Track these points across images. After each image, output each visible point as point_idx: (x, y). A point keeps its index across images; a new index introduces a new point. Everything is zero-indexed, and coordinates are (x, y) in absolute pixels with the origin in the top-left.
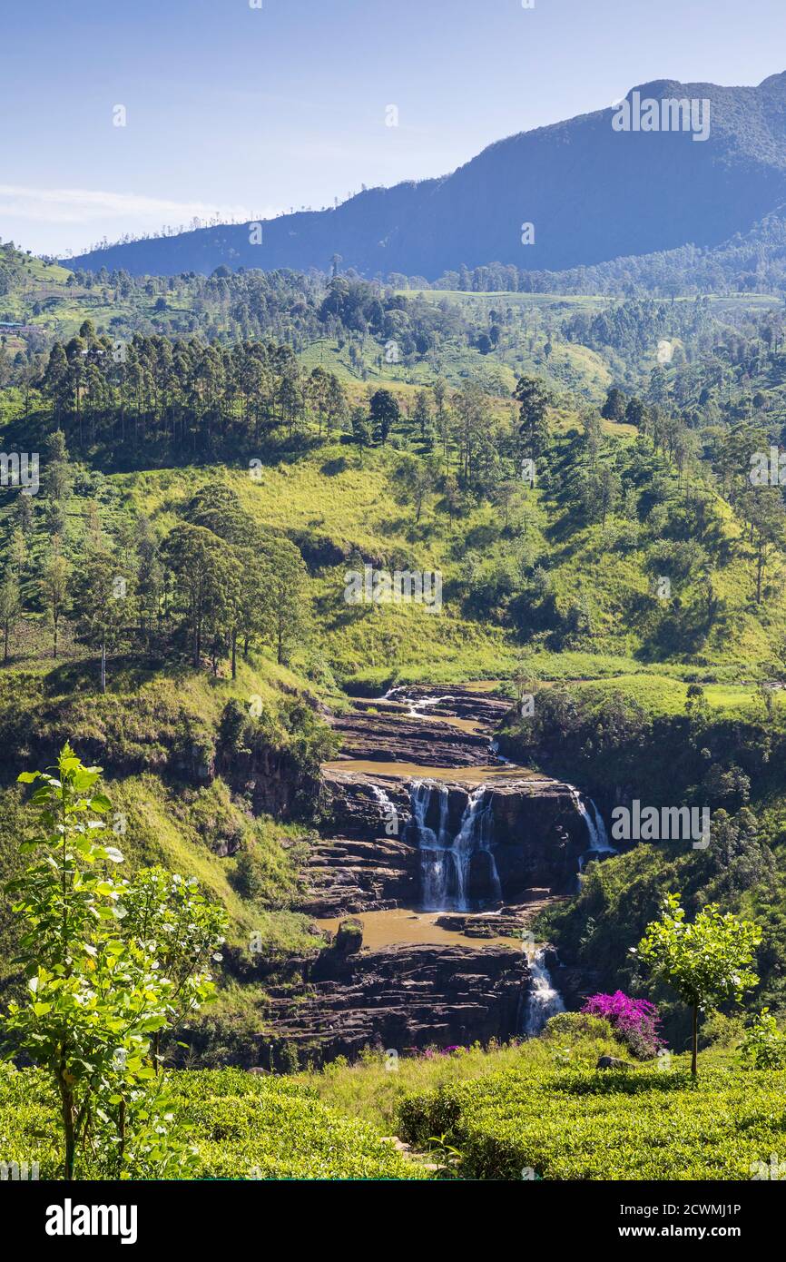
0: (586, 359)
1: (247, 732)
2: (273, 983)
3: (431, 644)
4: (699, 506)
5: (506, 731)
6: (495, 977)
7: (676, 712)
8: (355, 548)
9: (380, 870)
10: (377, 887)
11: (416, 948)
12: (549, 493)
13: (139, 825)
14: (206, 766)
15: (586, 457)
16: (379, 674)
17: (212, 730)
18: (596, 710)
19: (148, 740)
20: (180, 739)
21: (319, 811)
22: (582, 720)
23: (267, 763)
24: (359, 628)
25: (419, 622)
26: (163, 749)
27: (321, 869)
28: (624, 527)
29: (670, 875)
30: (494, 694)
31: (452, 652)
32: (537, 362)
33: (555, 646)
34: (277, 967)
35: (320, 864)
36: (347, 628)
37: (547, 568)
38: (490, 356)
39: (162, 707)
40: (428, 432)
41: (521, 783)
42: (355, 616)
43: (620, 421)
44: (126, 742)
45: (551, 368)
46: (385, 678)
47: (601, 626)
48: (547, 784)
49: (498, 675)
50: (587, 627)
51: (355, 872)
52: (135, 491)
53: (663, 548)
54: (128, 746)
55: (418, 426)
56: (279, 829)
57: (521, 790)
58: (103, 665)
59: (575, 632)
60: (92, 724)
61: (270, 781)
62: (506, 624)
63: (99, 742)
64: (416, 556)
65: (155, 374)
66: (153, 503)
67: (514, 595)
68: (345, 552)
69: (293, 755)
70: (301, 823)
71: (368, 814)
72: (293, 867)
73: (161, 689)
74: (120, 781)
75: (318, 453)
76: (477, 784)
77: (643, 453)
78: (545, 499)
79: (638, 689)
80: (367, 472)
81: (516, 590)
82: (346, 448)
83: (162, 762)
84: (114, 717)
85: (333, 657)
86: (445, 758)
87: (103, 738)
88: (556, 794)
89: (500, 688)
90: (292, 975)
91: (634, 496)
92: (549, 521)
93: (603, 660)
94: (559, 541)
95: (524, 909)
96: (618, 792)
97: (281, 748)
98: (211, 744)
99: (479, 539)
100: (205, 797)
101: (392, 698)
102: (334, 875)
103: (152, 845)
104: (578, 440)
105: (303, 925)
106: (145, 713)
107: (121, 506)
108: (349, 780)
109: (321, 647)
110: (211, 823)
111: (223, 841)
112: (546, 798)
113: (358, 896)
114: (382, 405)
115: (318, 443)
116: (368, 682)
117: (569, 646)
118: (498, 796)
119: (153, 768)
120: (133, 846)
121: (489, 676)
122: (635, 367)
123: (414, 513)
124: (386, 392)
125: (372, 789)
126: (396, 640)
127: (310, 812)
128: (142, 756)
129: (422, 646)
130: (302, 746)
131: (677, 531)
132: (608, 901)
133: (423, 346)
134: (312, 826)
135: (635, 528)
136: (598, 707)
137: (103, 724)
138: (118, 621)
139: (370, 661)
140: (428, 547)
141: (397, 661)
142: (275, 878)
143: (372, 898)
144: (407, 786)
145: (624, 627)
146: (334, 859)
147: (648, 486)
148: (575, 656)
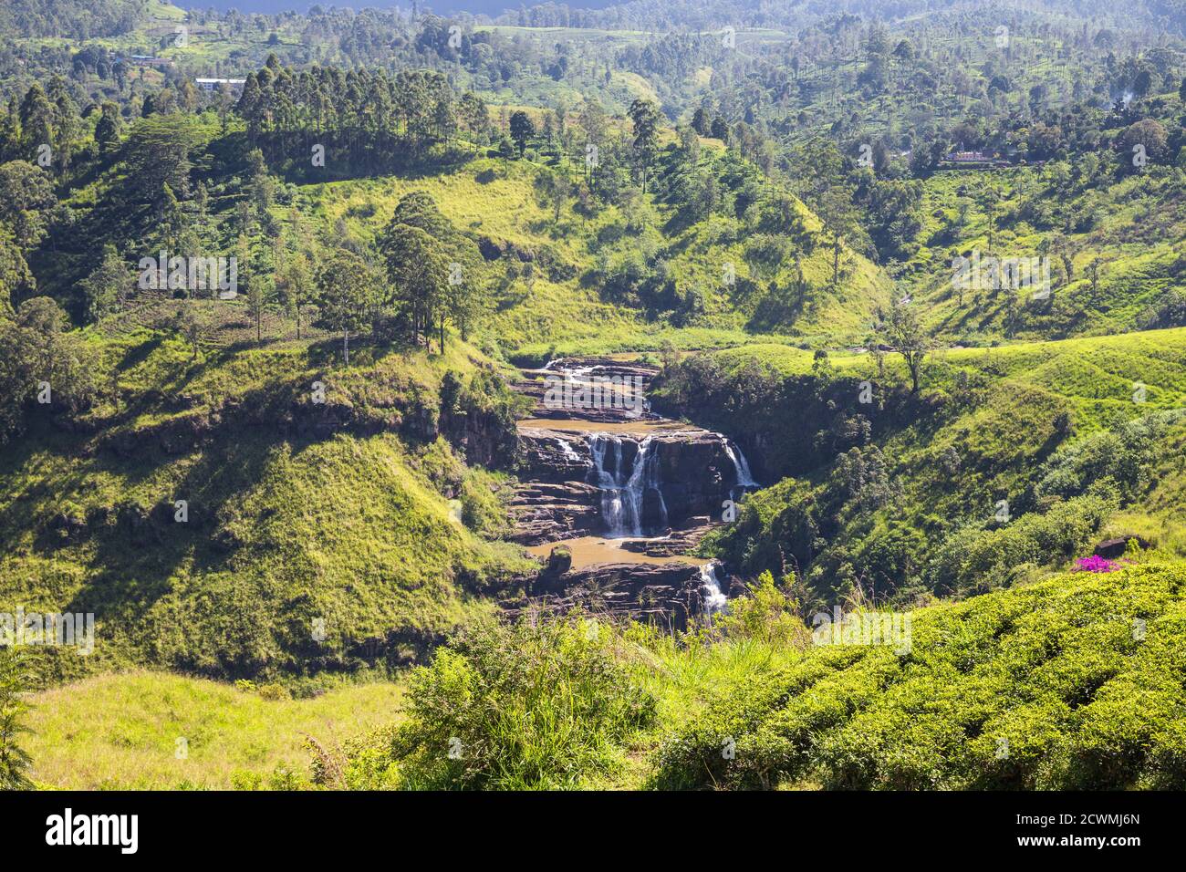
0: (638, 84)
1: (462, 397)
2: (502, 598)
3: (576, 323)
4: (783, 205)
5: (656, 392)
6: (678, 587)
7: (801, 373)
8: (509, 246)
9: (570, 507)
10: (569, 520)
11: (613, 567)
12: (659, 197)
13: (385, 475)
14: (432, 425)
15: (687, 166)
16: (540, 349)
17: (437, 396)
18: (734, 372)
19: (386, 405)
20: (411, 403)
21: (517, 461)
22: (722, 381)
23: (475, 422)
24: (519, 311)
25: (566, 305)
26: (399, 413)
27: (523, 507)
28: (724, 224)
29: (810, 502)
30: (637, 363)
31: (594, 330)
32: (600, 88)
33: (677, 323)
34: (505, 585)
35: (521, 503)
36: (509, 311)
37: (666, 258)
38: (562, 83)
39: (394, 378)
40: (553, 147)
41: (678, 433)
42: (514, 302)
43: (707, 135)
44: (369, 407)
45: (612, 92)
46: (544, 352)
47: (712, 306)
48: (700, 434)
49: (634, 348)
50: (701, 307)
51: (550, 509)
52: (323, 199)
53: (759, 241)
54: (370, 410)
55: (545, 141)
56: (487, 476)
57: (680, 439)
58: (346, 343)
59: (693, 311)
60: (340, 393)
61: (478, 437)
62: (635, 306)
63: (347, 408)
64: (559, 251)
65: (333, 99)
66: (339, 210)
67: (641, 282)
68: (501, 249)
69: (497, 416)
70: (503, 470)
71: (557, 462)
72: (502, 506)
73: (394, 363)
74: (367, 440)
75: (470, 166)
76: (645, 435)
77: (734, 161)
78: (656, 202)
79: (766, 354)
80: (512, 181)
81: (642, 278)
82: (493, 161)
83: (398, 423)
84: (358, 387)
85: (499, 336)
86: (611, 415)
87: (350, 404)
88: (709, 441)
89: (642, 358)
90: (517, 591)
91: (730, 198)
92: (663, 220)
93: (717, 334)
94: (672, 236)
95: (690, 533)
96: (758, 438)
97: (487, 410)
98: (436, 408)
99: (609, 235)
100: (433, 451)
101: (552, 368)
102: (533, 512)
103: (398, 490)
104: (678, 153)
105: (519, 551)
106: (381, 383)
107: (313, 212)
108: (538, 435)
109: (488, 328)
110: (440, 472)
111: (450, 487)
112: (702, 445)
113: (554, 527)
114: (520, 124)
115: (469, 157)
116: (530, 356)
117: (688, 323)
118: (663, 444)
119: (392, 429)
120: (383, 492)
121: (629, 349)
122: (677, 91)
123: (553, 215)
124: (523, 113)
125: (557, 442)
126: (549, 321)
127: (510, 462)
128: (383, 418)
129: (569, 325)
130: (504, 408)
131: (768, 225)
132: (763, 524)
133: (506, 75)
134: (512, 473)
135: (735, 225)
136: (735, 370)
137: (349, 393)
138: (360, 307)
139: (529, 339)
140: (567, 243)
141: (551, 338)
142: (490, 515)
143: (565, 529)
144: (586, 438)
145: (731, 306)
146: (532, 499)
147: (741, 190)
148: (693, 331)
